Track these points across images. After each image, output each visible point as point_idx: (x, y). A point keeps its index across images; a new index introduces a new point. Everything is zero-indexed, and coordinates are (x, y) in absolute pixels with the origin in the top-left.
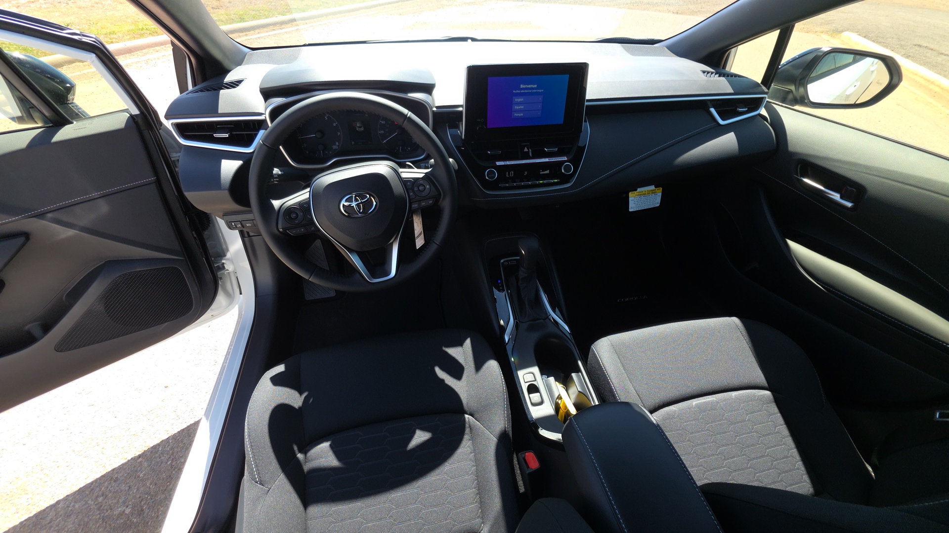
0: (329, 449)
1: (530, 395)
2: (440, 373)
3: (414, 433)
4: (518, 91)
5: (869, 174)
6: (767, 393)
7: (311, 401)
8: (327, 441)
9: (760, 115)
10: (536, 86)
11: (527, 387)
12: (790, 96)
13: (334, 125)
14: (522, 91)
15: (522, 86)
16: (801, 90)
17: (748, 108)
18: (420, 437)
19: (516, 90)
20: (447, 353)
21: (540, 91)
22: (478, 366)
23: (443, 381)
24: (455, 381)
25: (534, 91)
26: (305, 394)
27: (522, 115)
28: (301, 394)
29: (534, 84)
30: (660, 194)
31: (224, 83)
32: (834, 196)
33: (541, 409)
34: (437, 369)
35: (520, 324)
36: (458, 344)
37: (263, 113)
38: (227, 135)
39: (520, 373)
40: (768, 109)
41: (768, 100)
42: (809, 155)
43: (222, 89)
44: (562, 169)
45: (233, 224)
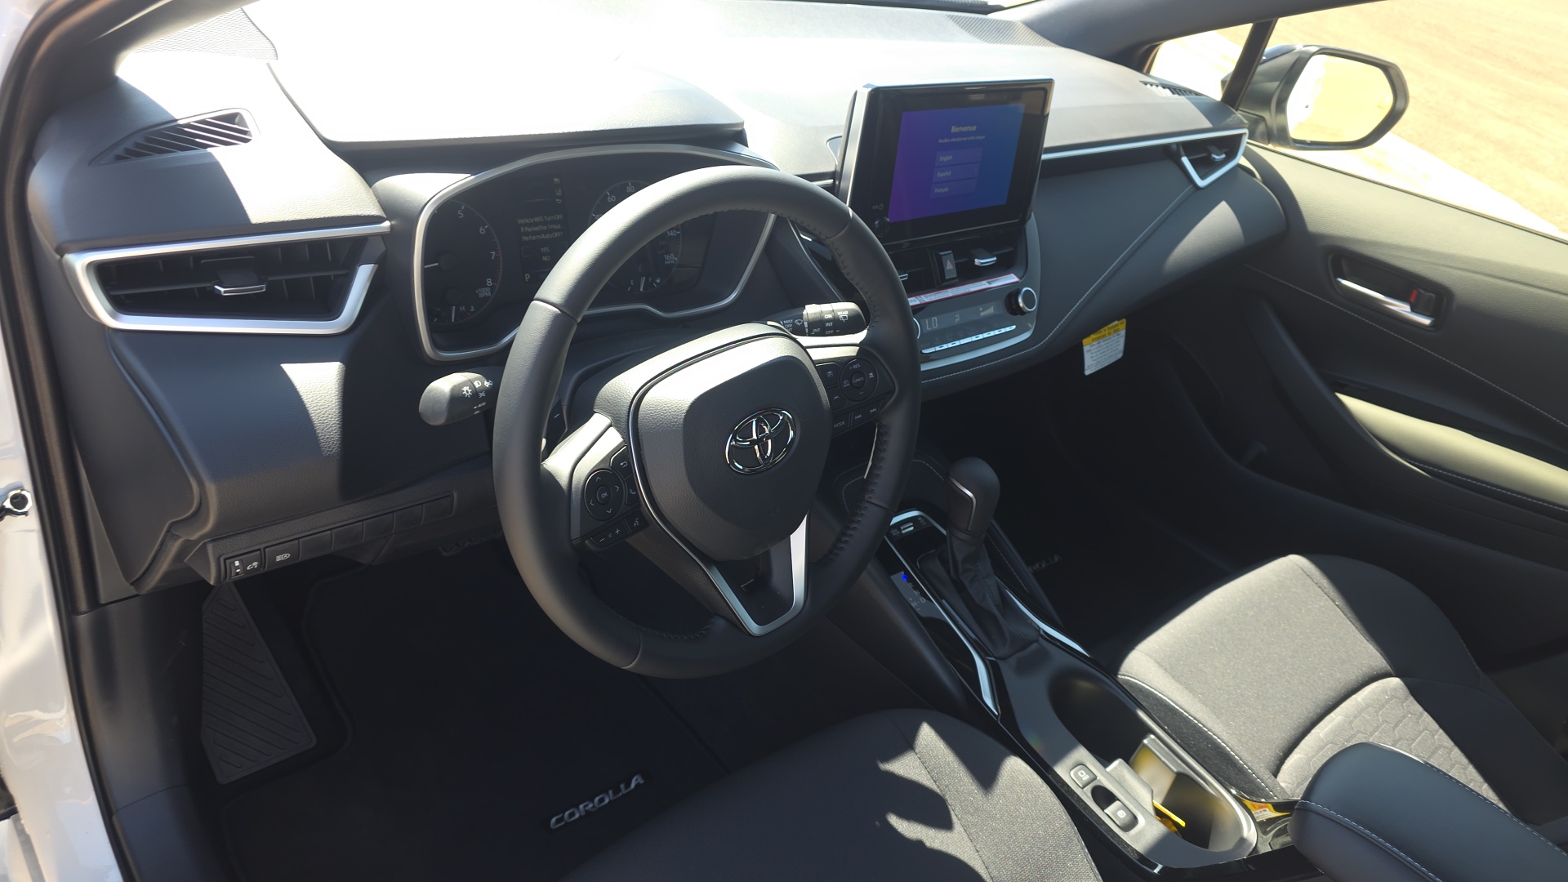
1: (1106, 811)
2: (909, 829)
4: (946, 141)
5: (1450, 267)
6: (1395, 682)
9: (1239, 166)
10: (974, 128)
11: (1090, 795)
12: (1261, 128)
13: (482, 231)
14: (953, 140)
15: (954, 129)
16: (1280, 118)
17: (1226, 153)
19: (943, 139)
20: (891, 775)
21: (980, 138)
22: (986, 777)
23: (920, 843)
25: (972, 138)
27: (946, 190)
29: (972, 125)
30: (1123, 333)
31: (180, 122)
32: (1402, 308)
33: (1141, 832)
34: (894, 820)
35: (1002, 664)
36: (906, 743)
37: (383, 218)
38: (263, 288)
39: (1061, 770)
40: (1249, 155)
41: (1246, 139)
42: (1348, 239)
43: (206, 146)
44: (1020, 300)
45: (237, 563)
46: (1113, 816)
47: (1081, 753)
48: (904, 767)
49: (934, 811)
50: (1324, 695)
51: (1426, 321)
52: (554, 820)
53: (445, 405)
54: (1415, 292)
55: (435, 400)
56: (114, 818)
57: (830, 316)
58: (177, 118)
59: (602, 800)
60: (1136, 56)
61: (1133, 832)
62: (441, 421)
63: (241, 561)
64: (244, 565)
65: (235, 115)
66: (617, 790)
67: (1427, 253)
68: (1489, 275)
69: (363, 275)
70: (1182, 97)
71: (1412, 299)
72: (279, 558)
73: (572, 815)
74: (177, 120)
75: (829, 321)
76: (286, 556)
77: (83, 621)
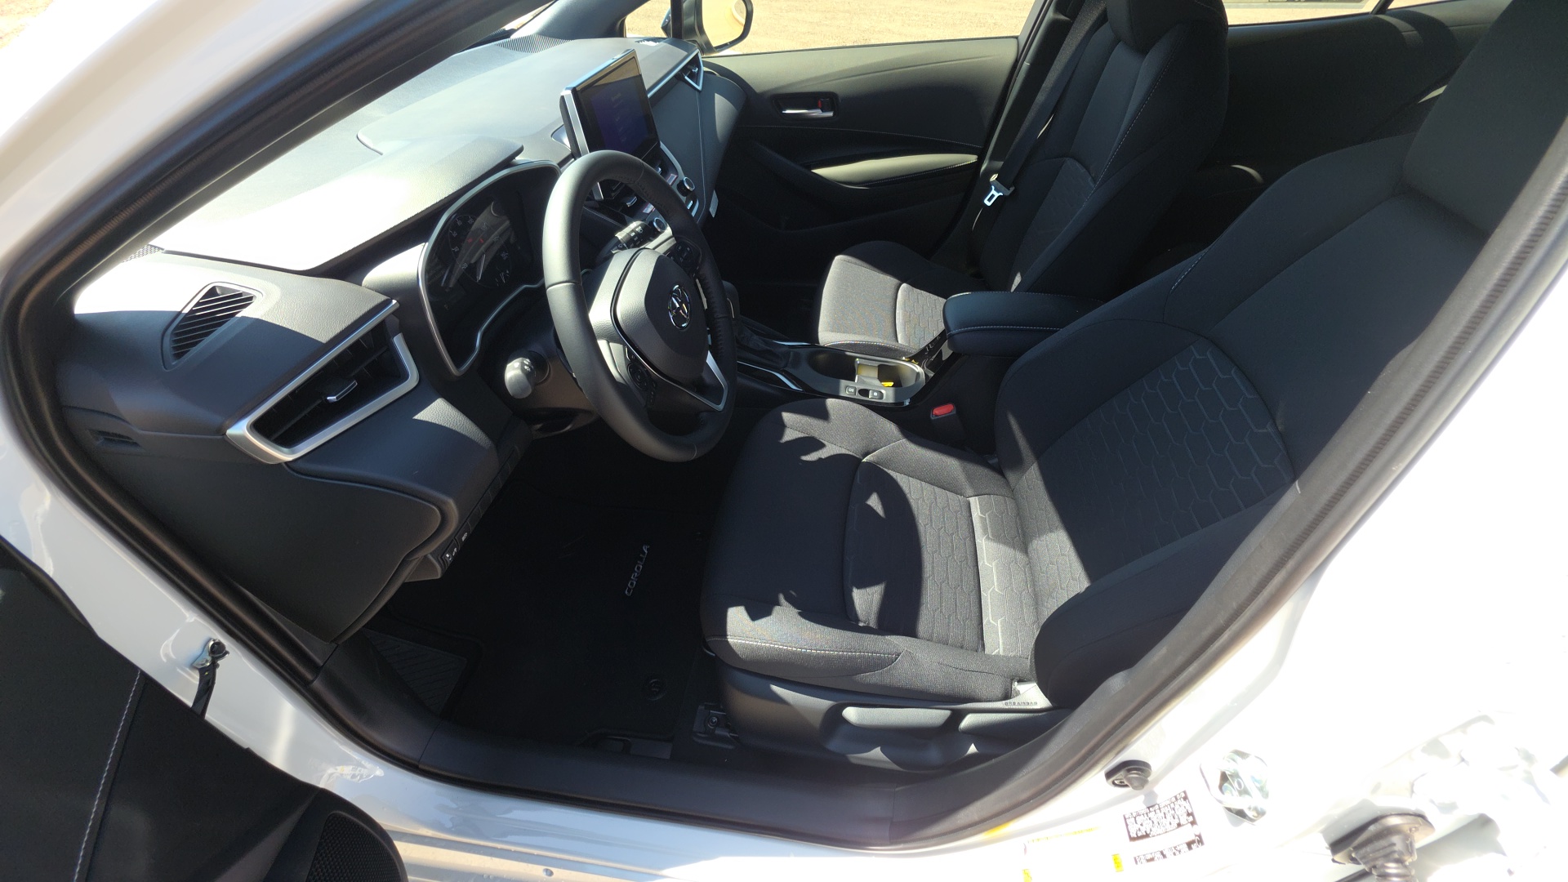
0: (863, 591)
1: (870, 396)
2: (812, 457)
3: (869, 506)
6: (905, 285)
7: (793, 593)
8: (852, 591)
9: (706, 72)
11: (860, 395)
12: (702, 47)
16: (705, 37)
17: (698, 68)
18: (874, 502)
20: (788, 442)
22: (823, 415)
23: (820, 459)
24: (824, 450)
26: (782, 598)
28: (778, 604)
31: (186, 311)
32: (817, 113)
33: (887, 395)
34: (805, 458)
35: (786, 369)
36: (781, 426)
37: (387, 300)
38: (355, 383)
39: (842, 394)
40: (707, 64)
41: (700, 55)
42: (776, 89)
43: (233, 315)
44: (686, 185)
45: (448, 556)
46: (872, 396)
47: (843, 383)
48: (789, 435)
49: (814, 444)
50: (889, 306)
51: (831, 114)
52: (626, 592)
53: (525, 380)
54: (820, 102)
55: (517, 381)
56: (420, 766)
57: (633, 234)
58: (179, 310)
59: (638, 568)
60: (615, 30)
61: (884, 397)
62: (530, 391)
63: (449, 553)
64: (451, 553)
65: (213, 289)
66: (641, 559)
67: (816, 78)
68: (853, 76)
69: (399, 342)
70: (662, 43)
71: (820, 106)
72: (463, 539)
73: (632, 584)
74: (180, 313)
75: (634, 236)
76: (466, 535)
77: (317, 684)
